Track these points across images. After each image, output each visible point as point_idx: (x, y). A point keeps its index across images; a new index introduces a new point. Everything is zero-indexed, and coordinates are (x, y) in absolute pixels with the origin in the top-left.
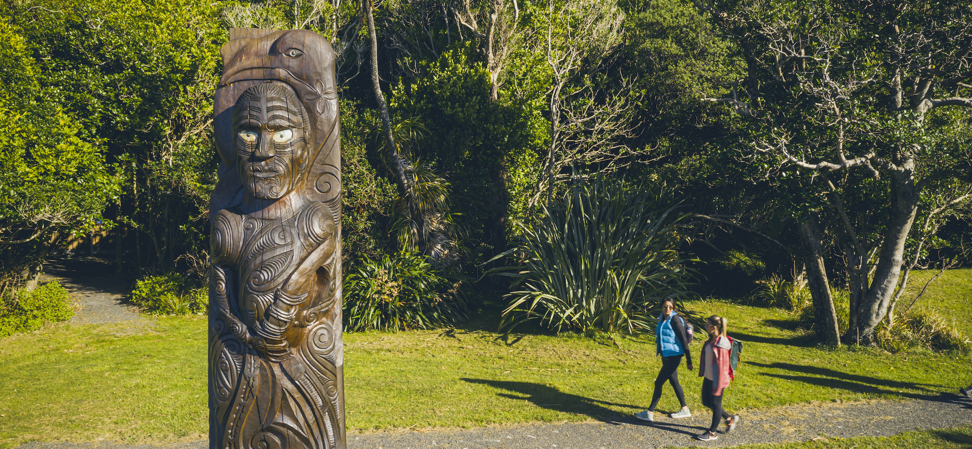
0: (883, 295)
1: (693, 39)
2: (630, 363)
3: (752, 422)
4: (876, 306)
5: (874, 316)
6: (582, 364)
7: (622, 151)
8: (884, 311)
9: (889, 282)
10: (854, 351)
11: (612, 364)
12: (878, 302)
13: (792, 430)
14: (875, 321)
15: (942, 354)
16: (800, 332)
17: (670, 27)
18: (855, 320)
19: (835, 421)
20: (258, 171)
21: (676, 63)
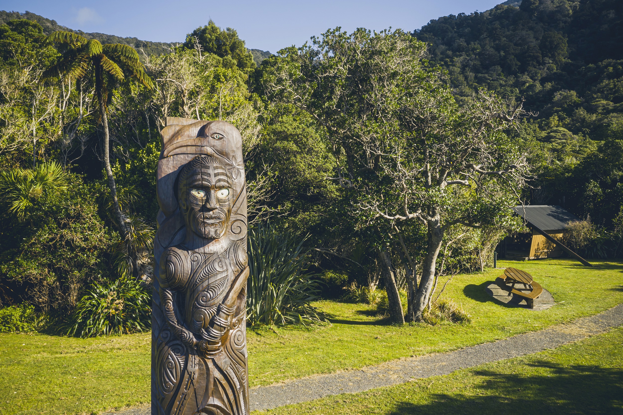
0: (426, 292)
1: (305, 142)
2: (287, 344)
3: (372, 374)
4: (422, 299)
5: (422, 304)
6: (258, 347)
7: (263, 209)
8: (427, 300)
9: (429, 284)
10: (413, 326)
11: (276, 345)
12: (424, 296)
13: (396, 376)
14: (422, 307)
15: (458, 324)
16: (380, 317)
17: (291, 134)
18: (411, 307)
19: (416, 368)
20: (207, 218)
21: (295, 157)
